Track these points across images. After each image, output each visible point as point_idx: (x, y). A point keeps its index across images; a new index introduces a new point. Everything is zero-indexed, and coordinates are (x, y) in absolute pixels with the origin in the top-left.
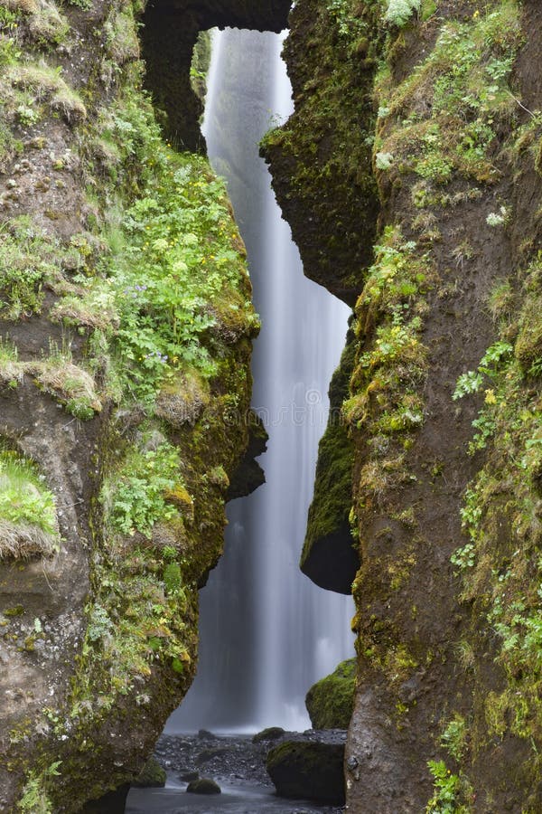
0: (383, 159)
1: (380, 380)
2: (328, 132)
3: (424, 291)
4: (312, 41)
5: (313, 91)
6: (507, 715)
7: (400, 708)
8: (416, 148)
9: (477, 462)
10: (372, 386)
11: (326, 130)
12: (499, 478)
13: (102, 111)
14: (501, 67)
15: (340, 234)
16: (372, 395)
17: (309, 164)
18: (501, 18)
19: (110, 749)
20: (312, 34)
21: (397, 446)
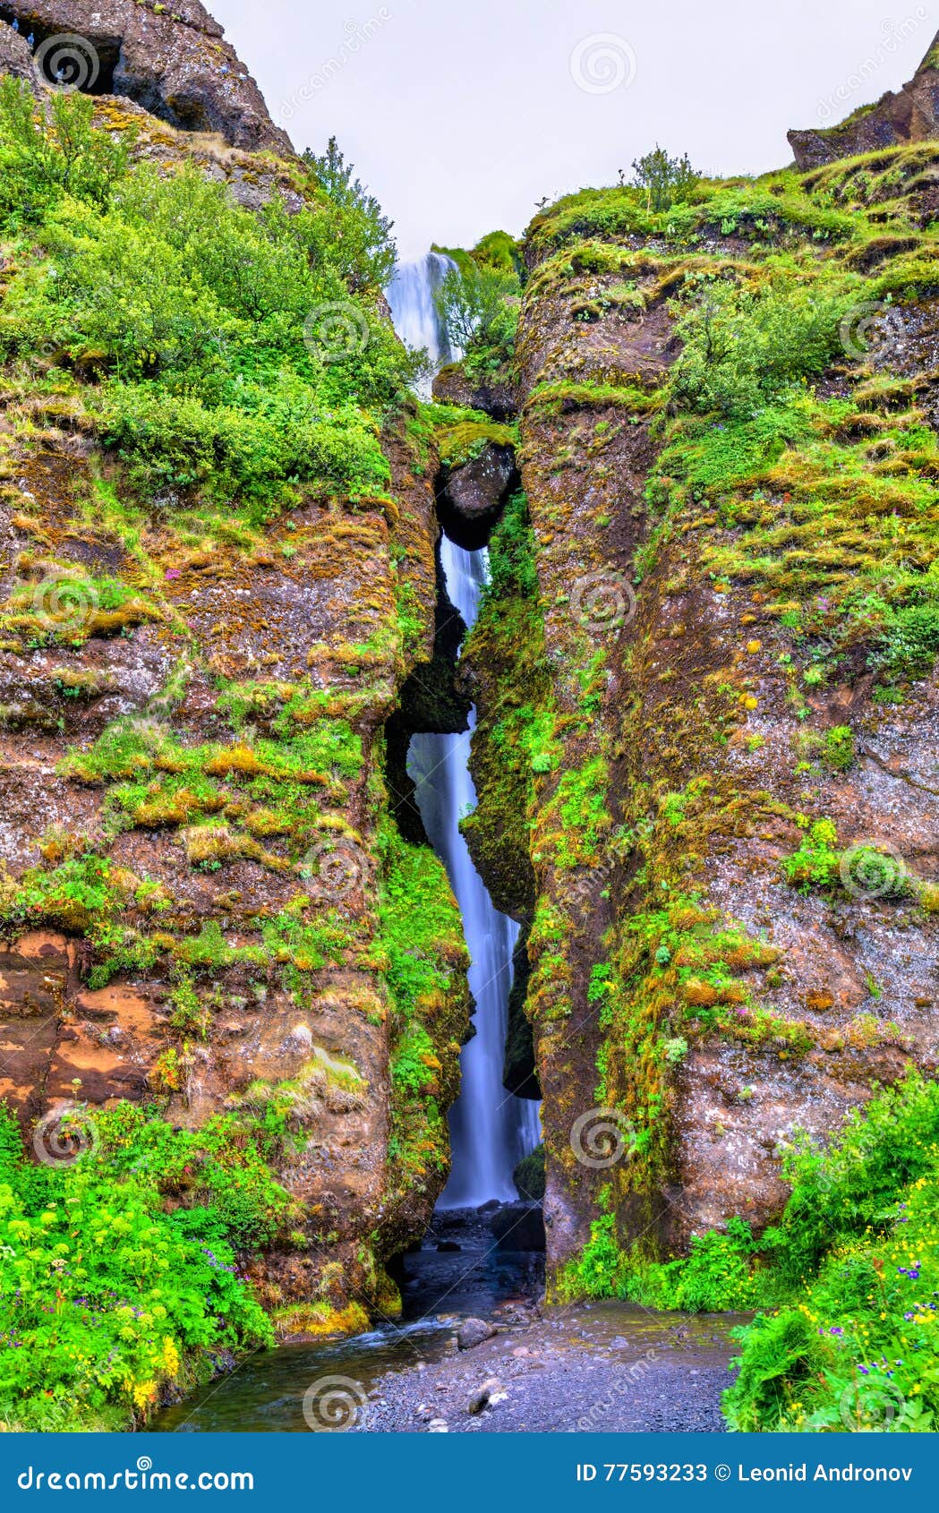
0: (537, 857)
1: (547, 989)
2: (502, 818)
3: (567, 935)
4: (487, 760)
5: (489, 792)
6: (630, 1184)
7: (572, 1182)
8: (552, 848)
9: (603, 1037)
10: (540, 993)
11: (499, 818)
12: (616, 1043)
14: (598, 799)
15: (514, 883)
16: (540, 998)
17: (490, 838)
18: (597, 768)
19: (405, 1221)
20: (486, 755)
21: (558, 1028)
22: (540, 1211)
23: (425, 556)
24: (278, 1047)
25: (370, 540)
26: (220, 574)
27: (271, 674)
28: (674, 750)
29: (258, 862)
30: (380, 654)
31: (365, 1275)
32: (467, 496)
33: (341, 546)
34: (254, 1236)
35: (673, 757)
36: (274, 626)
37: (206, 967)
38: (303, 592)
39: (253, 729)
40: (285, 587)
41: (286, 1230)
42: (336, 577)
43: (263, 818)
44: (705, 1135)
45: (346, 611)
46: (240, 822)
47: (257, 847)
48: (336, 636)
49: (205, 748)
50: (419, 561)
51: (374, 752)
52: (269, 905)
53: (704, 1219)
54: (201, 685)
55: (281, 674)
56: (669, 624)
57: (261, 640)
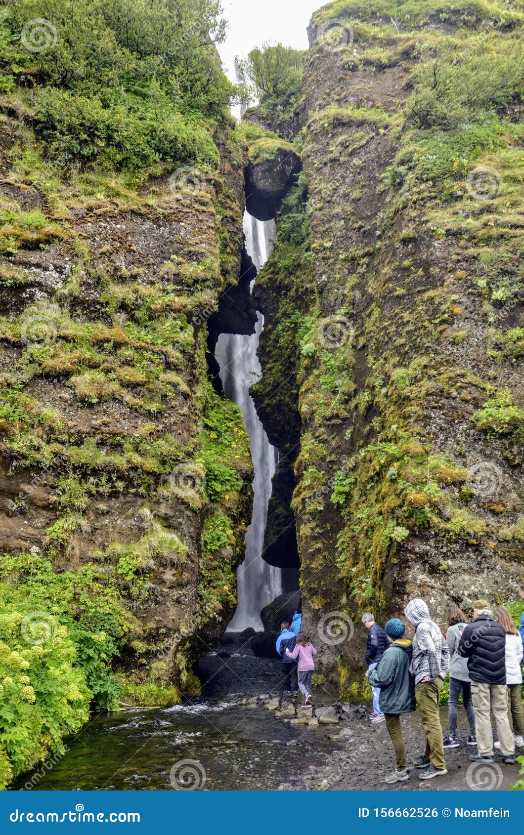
4: (269, 349)
5: (269, 369)
10: (302, 496)
11: (275, 386)
13: (194, 390)
14: (346, 373)
16: (302, 499)
17: (269, 398)
20: (268, 346)
21: (313, 519)
24: (130, 522)
25: (204, 200)
26: (107, 214)
27: (136, 281)
28: (403, 341)
32: (264, 182)
35: (401, 345)
37: (86, 467)
38: (160, 230)
39: (123, 315)
40: (148, 226)
41: (129, 640)
42: (182, 222)
44: (417, 592)
45: (187, 244)
47: (122, 392)
48: (180, 259)
49: (90, 325)
51: (200, 337)
52: (129, 429)
54: (91, 284)
55: (143, 281)
56: (401, 260)
57: (131, 258)
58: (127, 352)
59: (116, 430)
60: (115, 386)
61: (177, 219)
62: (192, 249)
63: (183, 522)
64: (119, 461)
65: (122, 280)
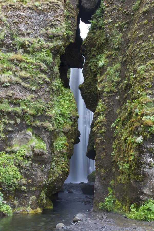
0: (99, 89)
1: (99, 125)
2: (90, 85)
3: (106, 110)
4: (87, 70)
5: (87, 78)
6: (121, 180)
7: (103, 179)
8: (104, 87)
9: (115, 138)
10: (97, 126)
11: (89, 84)
12: (119, 140)
13: (53, 82)
14: (118, 74)
15: (92, 101)
16: (97, 127)
17: (87, 90)
18: (117, 66)
19: (55, 186)
20: (87, 69)
21: (102, 135)
22: (93, 186)
23: (75, 16)
24: (22, 136)
25: (59, 4)
26: (17, 8)
27: (29, 36)
28: (143, 54)
29: (20, 85)
30: (60, 33)
31: (42, 200)
32: (87, 5)
33: (51, 5)
34: (11, 186)
35: (142, 56)
36: (31, 24)
37: (3, 112)
38: (40, 16)
39: (22, 50)
40: (35, 14)
41: (21, 186)
42: (49, 12)
43: (23, 73)
44: (147, 167)
45: (51, 21)
46: (16, 74)
47: (21, 81)
48: (48, 27)
49: (9, 54)
50: (73, 17)
51: (56, 60)
52: (22, 96)
53: (145, 192)
54: (9, 36)
55: (32, 36)
56: (143, 21)
57: (27, 27)
58: (23, 65)
59: (17, 97)
60: (17, 79)
61: (47, 11)
62: (53, 23)
63: (45, 137)
64: (18, 110)
65: (23, 35)
